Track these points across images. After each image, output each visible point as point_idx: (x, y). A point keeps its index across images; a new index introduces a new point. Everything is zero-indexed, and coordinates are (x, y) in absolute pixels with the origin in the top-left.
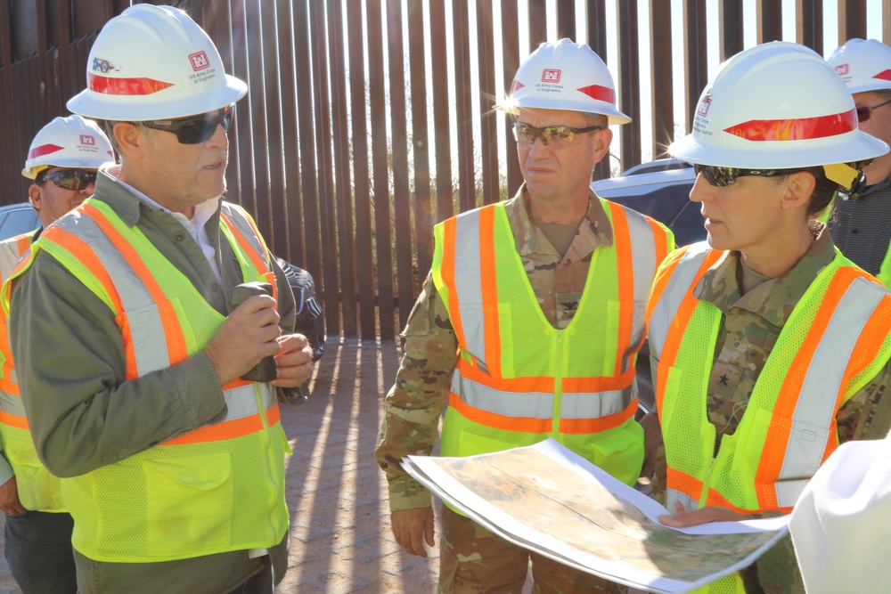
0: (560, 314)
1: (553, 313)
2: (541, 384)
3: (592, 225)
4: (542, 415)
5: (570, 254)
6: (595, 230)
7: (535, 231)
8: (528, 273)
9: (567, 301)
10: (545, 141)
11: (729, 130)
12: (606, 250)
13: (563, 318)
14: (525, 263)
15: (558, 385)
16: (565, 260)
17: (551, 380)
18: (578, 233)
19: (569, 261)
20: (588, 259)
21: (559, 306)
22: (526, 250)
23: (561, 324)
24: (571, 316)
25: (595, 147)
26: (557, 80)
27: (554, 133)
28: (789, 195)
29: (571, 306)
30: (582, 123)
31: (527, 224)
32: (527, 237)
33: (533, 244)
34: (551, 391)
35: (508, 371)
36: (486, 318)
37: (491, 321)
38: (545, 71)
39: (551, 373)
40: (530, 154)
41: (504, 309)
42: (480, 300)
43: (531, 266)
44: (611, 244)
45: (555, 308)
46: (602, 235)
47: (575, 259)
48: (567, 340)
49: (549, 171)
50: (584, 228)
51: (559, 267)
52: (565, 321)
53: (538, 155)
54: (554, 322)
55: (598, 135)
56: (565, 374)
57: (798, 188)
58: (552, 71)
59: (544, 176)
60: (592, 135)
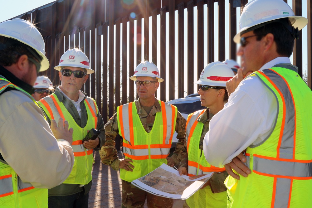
0: (148, 129)
1: (146, 129)
2: (145, 147)
3: (156, 107)
4: (147, 155)
5: (150, 114)
6: (156, 108)
7: (142, 108)
8: (140, 119)
9: (150, 126)
10: (144, 85)
11: (208, 78)
12: (159, 113)
13: (149, 130)
14: (139, 117)
15: (149, 147)
16: (149, 115)
17: (147, 145)
18: (152, 109)
19: (150, 115)
20: (155, 115)
21: (148, 127)
22: (140, 113)
23: (148, 131)
24: (151, 129)
25: (155, 87)
26: (146, 70)
27: (146, 83)
28: (219, 94)
29: (151, 127)
30: (152, 80)
31: (140, 107)
32: (140, 110)
33: (141, 111)
34: (148, 148)
35: (136, 144)
36: (130, 131)
37: (131, 132)
38: (143, 68)
39: (147, 144)
40: (140, 88)
41: (135, 128)
42: (129, 127)
43: (141, 117)
44: (161, 111)
45: (147, 128)
46: (158, 109)
47: (151, 115)
48: (150, 135)
49: (145, 92)
50: (154, 108)
51: (147, 117)
52: (150, 131)
53: (142, 88)
54: (147, 131)
55: (156, 84)
56: (151, 144)
57: (221, 92)
58: (145, 68)
59: (144, 94)
60: (155, 84)
